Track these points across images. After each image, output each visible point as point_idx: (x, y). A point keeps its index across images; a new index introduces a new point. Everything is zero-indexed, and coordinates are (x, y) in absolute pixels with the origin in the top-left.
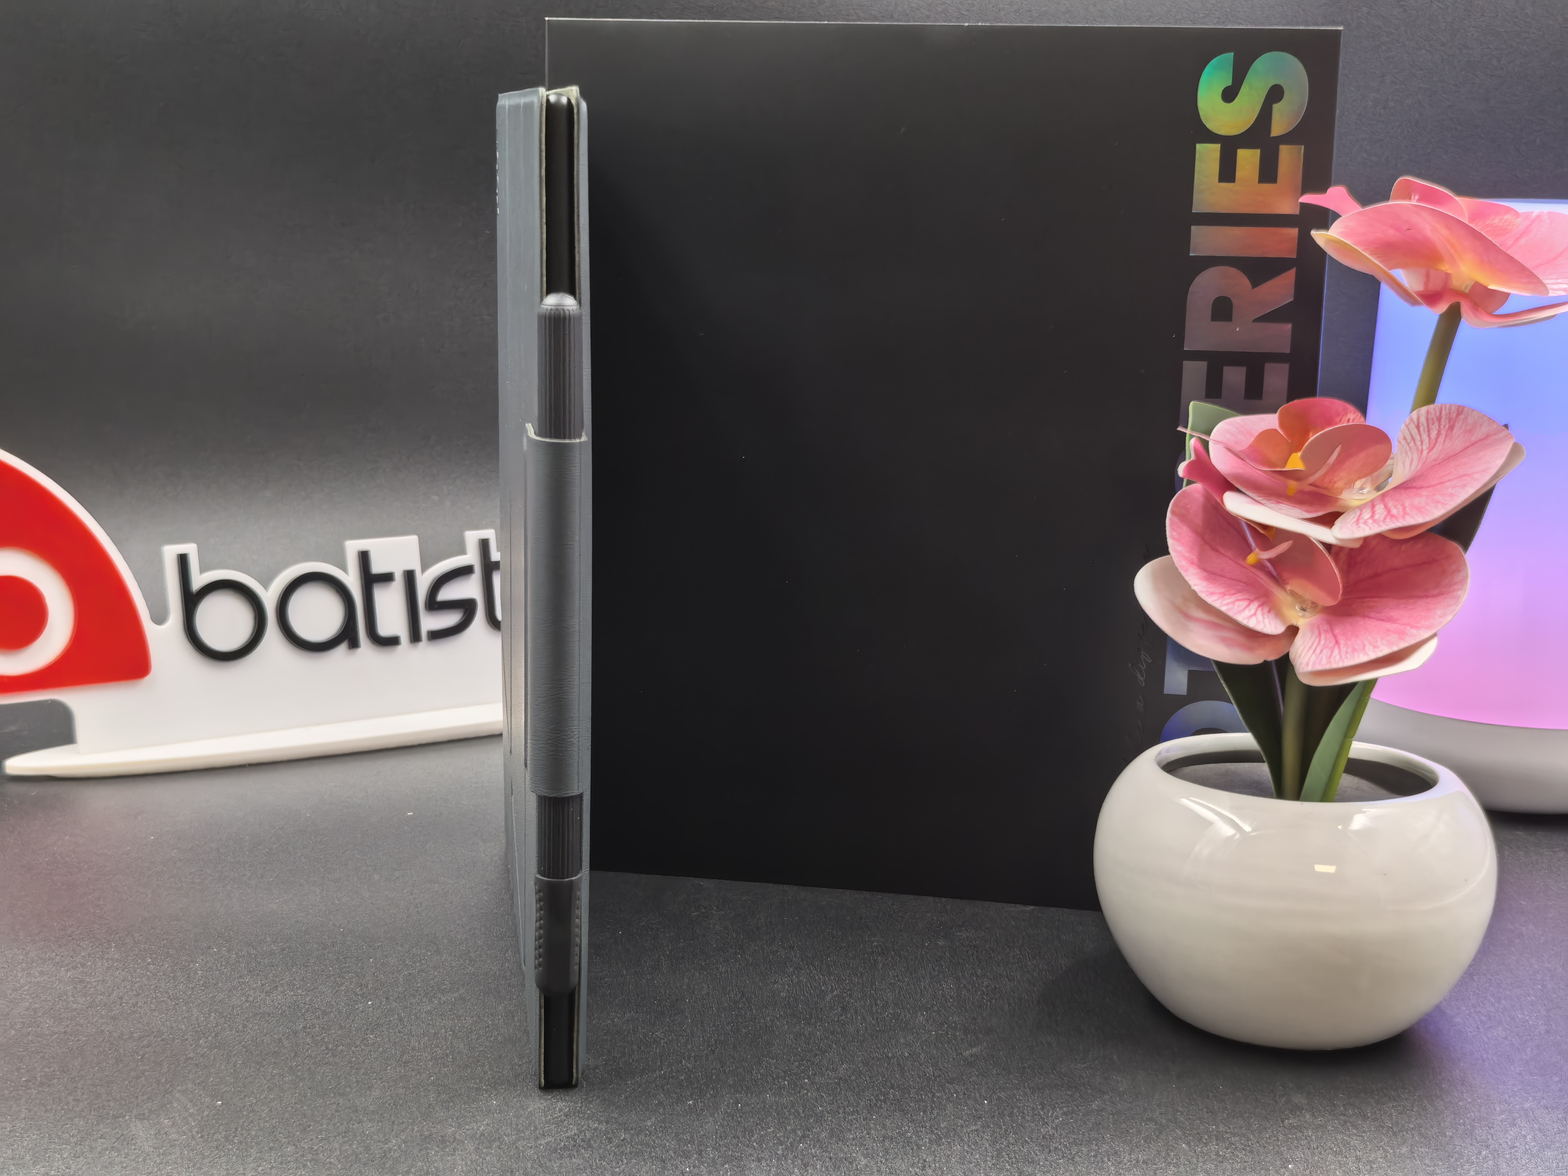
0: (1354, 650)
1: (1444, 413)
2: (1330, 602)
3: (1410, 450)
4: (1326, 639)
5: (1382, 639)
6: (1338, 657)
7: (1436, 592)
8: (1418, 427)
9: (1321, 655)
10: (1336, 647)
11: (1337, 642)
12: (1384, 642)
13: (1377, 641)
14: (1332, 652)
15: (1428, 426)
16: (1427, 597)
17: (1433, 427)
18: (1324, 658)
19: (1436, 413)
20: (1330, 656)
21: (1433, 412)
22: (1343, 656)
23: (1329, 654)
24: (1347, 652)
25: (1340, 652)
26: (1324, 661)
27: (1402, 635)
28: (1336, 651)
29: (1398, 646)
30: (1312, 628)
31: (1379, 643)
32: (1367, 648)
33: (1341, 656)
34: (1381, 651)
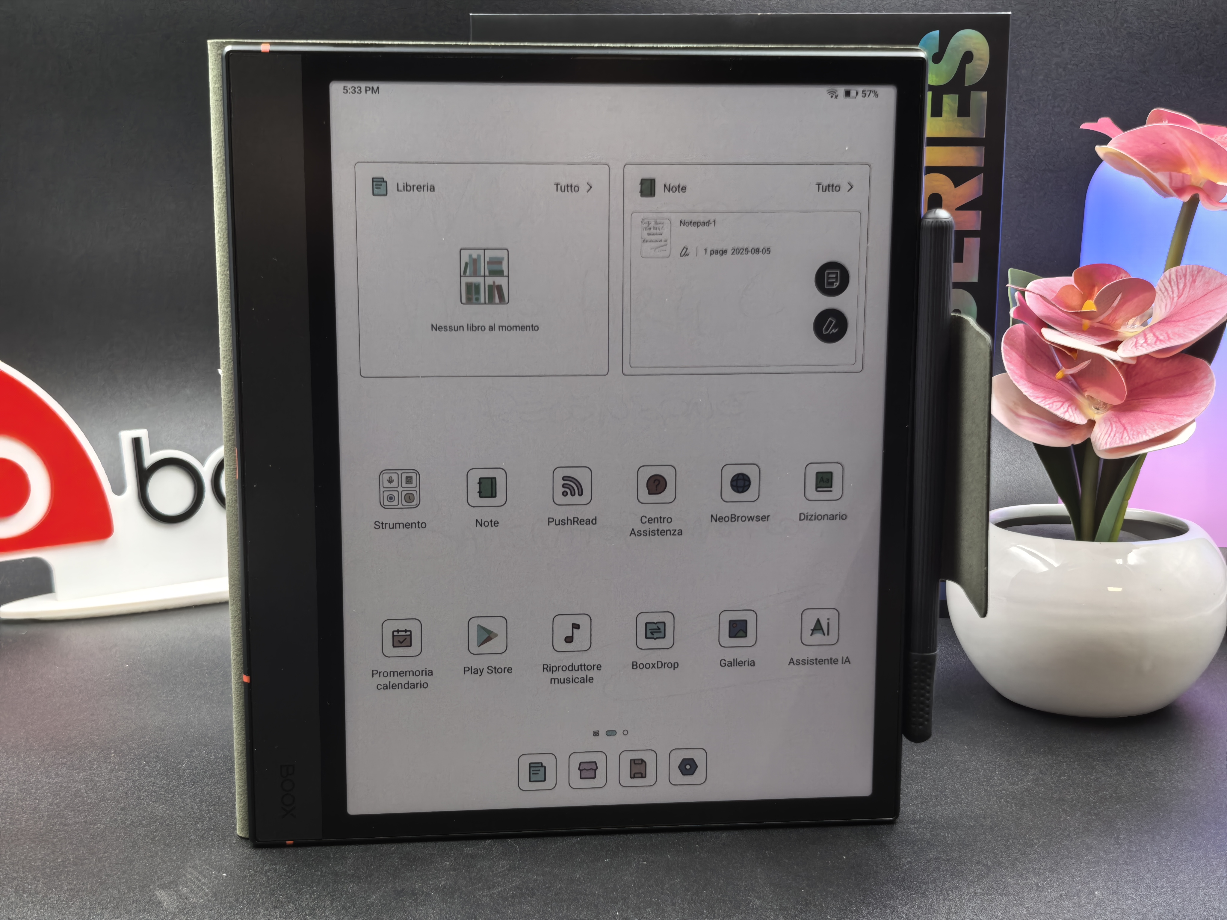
0: (1139, 433)
1: (1188, 271)
2: (1117, 402)
3: (1165, 297)
4: (1116, 427)
5: (1157, 424)
6: (1127, 438)
7: (1191, 392)
8: (1170, 282)
9: (1115, 438)
10: (1125, 432)
11: (1125, 429)
12: (1159, 426)
13: (1154, 426)
14: (1123, 434)
15: (1177, 281)
16: (1185, 396)
17: (1181, 281)
18: (1118, 439)
19: (1182, 271)
20: (1122, 438)
21: (1180, 271)
22: (1131, 437)
23: (1121, 436)
24: (1133, 435)
25: (1128, 435)
26: (1118, 441)
27: (1171, 421)
28: (1125, 435)
29: (1169, 429)
30: (1105, 420)
31: (1156, 427)
32: (1147, 431)
33: (1129, 437)
34: (1158, 432)
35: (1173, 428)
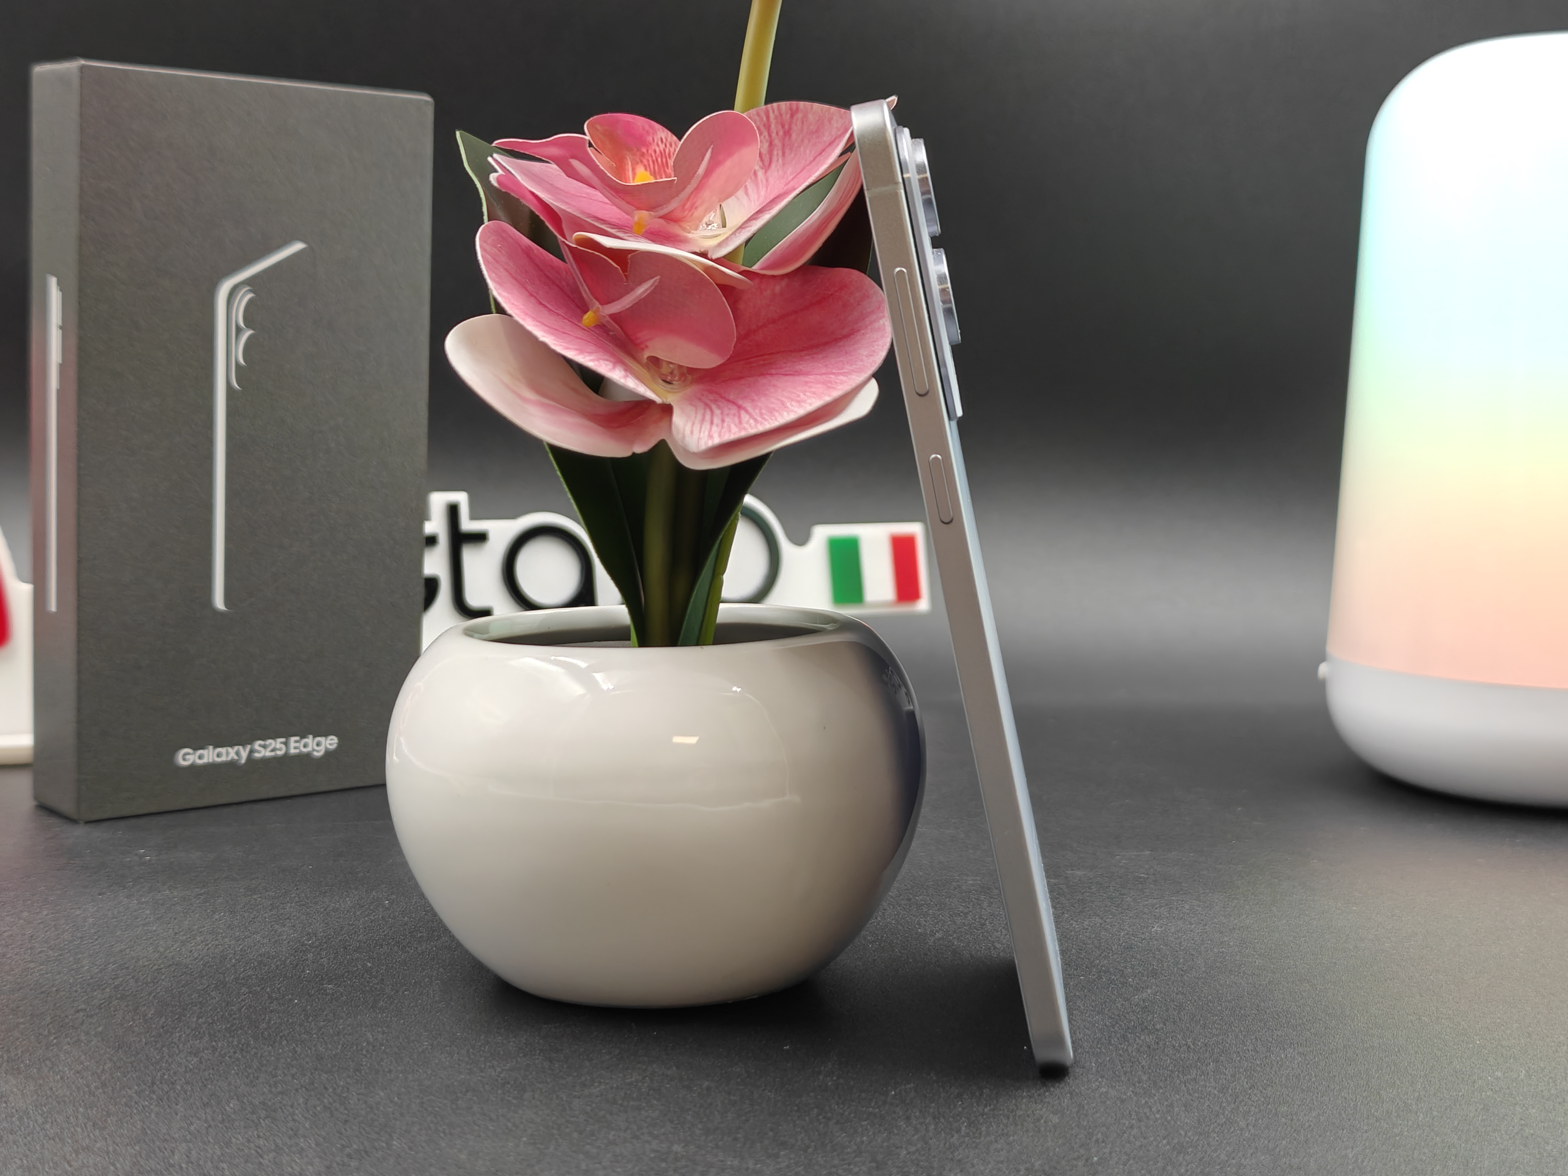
0: (771, 411)
2: (716, 361)
4: (719, 407)
5: (804, 392)
6: (752, 421)
9: (726, 424)
10: (743, 413)
11: (740, 407)
13: (799, 396)
14: (739, 417)
16: (836, 340)
18: (733, 426)
20: (740, 422)
22: (759, 419)
23: (736, 420)
24: (761, 414)
25: (751, 416)
26: (734, 429)
28: (745, 417)
29: (829, 396)
30: (691, 400)
31: (802, 396)
32: (788, 404)
33: (756, 420)
34: (810, 404)
35: (836, 394)
